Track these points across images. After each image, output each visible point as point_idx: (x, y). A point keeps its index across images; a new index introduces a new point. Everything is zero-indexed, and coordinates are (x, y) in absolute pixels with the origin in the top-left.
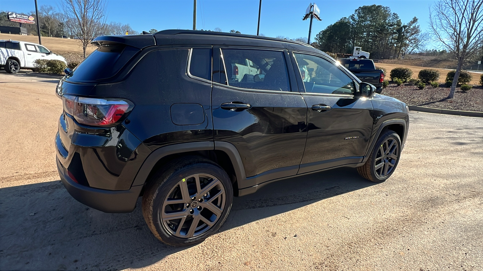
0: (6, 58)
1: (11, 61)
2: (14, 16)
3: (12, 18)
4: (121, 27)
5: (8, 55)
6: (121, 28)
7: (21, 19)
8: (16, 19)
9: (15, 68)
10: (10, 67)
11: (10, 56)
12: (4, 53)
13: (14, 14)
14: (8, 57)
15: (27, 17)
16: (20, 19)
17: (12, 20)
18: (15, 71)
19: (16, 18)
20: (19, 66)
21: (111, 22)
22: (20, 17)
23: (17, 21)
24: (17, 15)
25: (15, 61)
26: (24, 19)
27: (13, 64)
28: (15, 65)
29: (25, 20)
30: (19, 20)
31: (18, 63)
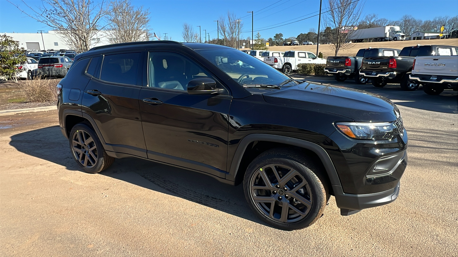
0: (282, 64)
1: (286, 66)
2: (343, 28)
5: (284, 62)
8: (344, 31)
9: (287, 71)
10: (285, 70)
11: (286, 62)
12: (282, 61)
14: (284, 63)
16: (347, 30)
18: (287, 72)
20: (290, 69)
24: (346, 27)
25: (288, 65)
26: (350, 30)
27: (287, 68)
28: (288, 69)
31: (290, 67)
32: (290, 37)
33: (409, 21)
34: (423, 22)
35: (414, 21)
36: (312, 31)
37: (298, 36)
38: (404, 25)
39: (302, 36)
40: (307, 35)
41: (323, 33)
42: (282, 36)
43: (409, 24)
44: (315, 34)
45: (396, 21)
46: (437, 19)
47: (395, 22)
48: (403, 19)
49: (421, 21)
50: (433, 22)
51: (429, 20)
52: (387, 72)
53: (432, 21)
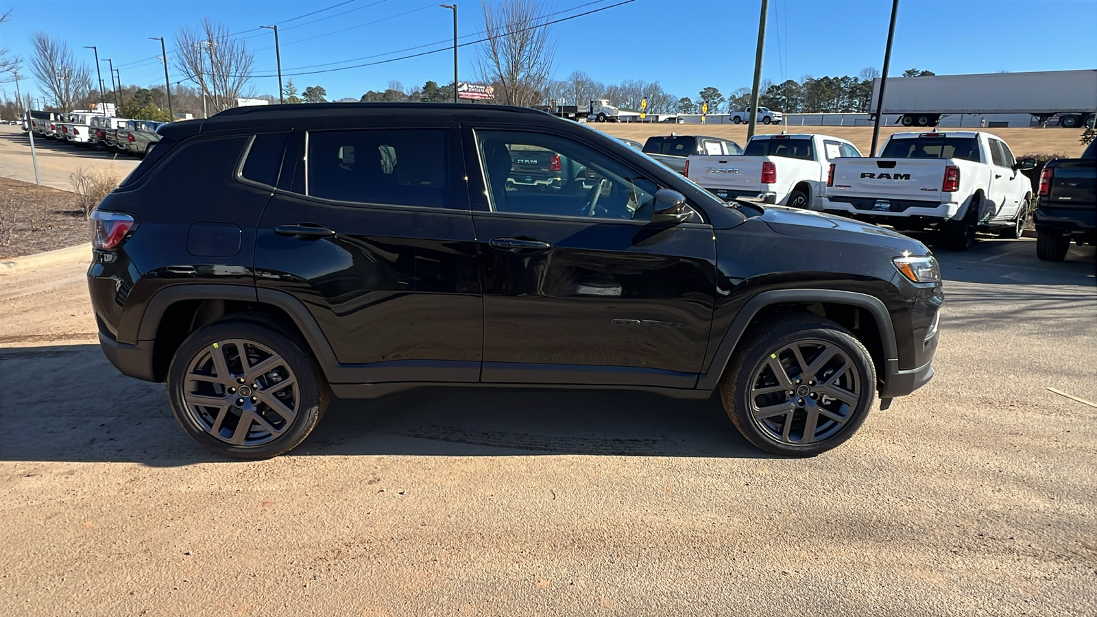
2: (465, 88)
3: (462, 93)
4: (642, 89)
6: (642, 92)
7: (474, 92)
8: (467, 93)
13: (466, 84)
15: (484, 88)
16: (472, 92)
17: (462, 95)
19: (467, 91)
21: (625, 82)
22: (473, 90)
23: (468, 97)
24: (469, 86)
26: (479, 93)
29: (481, 94)
30: (471, 94)
32: (343, 98)
33: (583, 83)
34: (606, 88)
35: (592, 85)
36: (396, 87)
37: (363, 97)
38: (575, 92)
39: (373, 98)
40: (384, 97)
41: (421, 95)
42: (325, 95)
43: (584, 90)
44: (401, 94)
45: (561, 81)
46: (627, 85)
47: (558, 84)
48: (573, 78)
49: (603, 87)
50: (621, 90)
51: (614, 85)
52: (549, 178)
53: (619, 88)
